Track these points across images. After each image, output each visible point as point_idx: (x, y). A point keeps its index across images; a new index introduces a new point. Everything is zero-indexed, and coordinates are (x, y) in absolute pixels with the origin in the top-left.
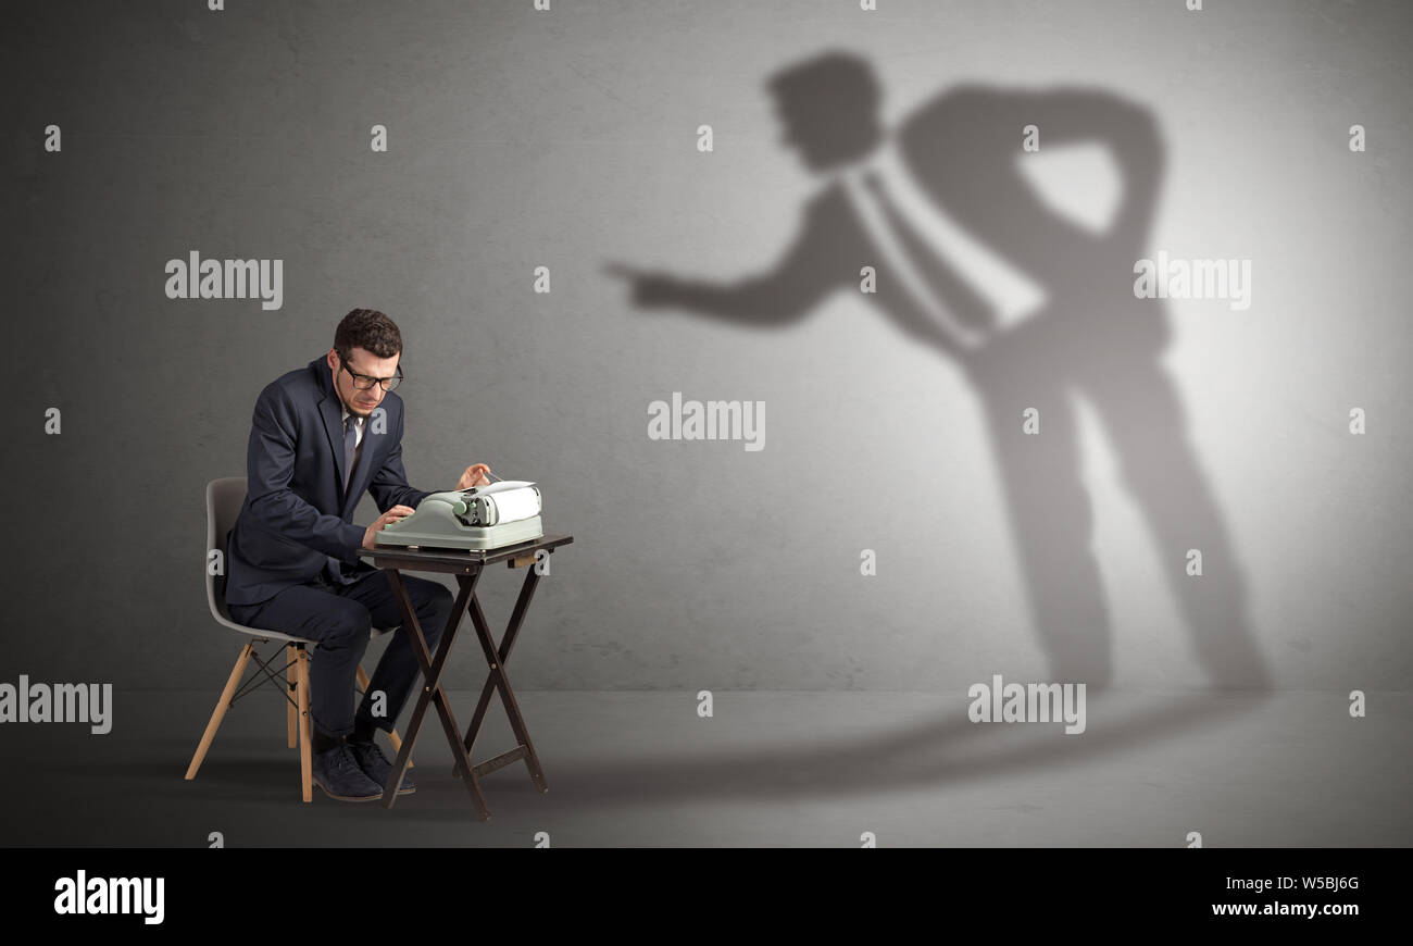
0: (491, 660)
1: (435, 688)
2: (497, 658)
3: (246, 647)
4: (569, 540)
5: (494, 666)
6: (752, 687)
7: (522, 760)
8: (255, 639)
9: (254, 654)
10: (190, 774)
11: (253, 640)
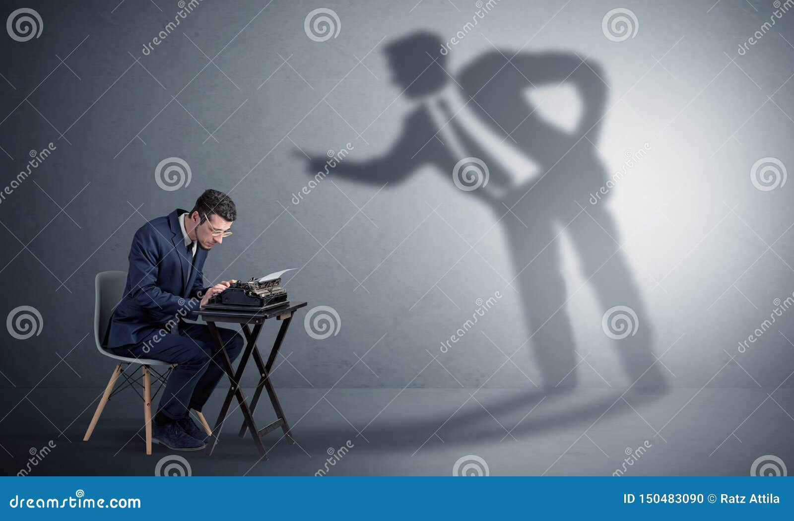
0: (261, 371)
1: (237, 388)
2: (265, 370)
3: (118, 367)
4: (305, 304)
5: (263, 375)
6: (423, 386)
7: (281, 427)
8: (122, 362)
9: (122, 371)
10: (86, 438)
11: (122, 363)
